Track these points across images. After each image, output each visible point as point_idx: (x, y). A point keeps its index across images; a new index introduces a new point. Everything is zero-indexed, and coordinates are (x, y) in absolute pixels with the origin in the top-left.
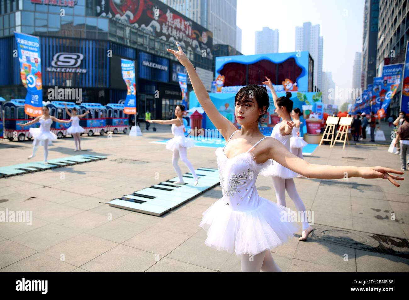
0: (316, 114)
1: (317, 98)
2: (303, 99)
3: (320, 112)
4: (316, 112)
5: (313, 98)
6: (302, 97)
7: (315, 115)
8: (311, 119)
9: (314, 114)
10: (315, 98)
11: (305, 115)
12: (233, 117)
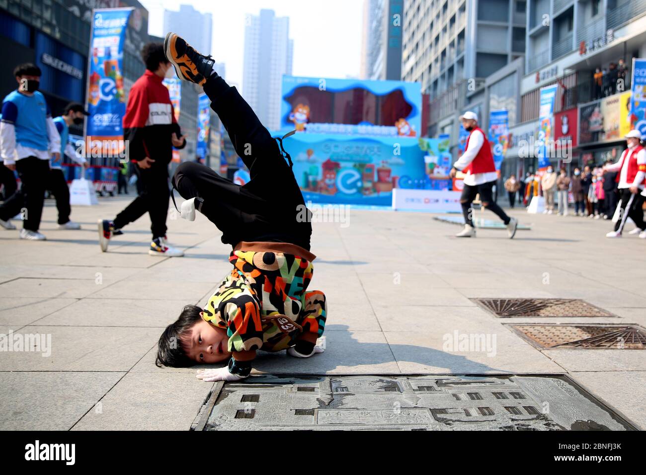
0: (442, 168)
1: (443, 147)
2: (426, 147)
4: (443, 166)
6: (425, 145)
7: (440, 170)
8: (435, 174)
9: (440, 168)
11: (428, 169)
12: (320, 170)
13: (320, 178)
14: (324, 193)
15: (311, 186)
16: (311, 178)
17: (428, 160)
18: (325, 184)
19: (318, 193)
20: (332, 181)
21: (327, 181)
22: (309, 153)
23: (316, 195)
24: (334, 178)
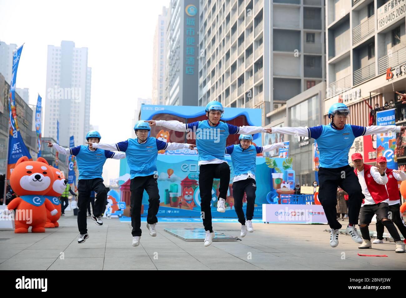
0: (288, 183)
1: (288, 164)
2: (273, 165)
3: (292, 181)
4: (288, 181)
5: (283, 164)
6: (272, 163)
7: (286, 185)
8: (282, 189)
9: (286, 183)
10: (285, 165)
11: (275, 185)
12: (180, 187)
13: (179, 194)
14: (183, 208)
15: (172, 202)
16: (172, 195)
17: (275, 176)
18: (184, 199)
19: (178, 208)
20: (191, 197)
21: (186, 197)
22: (170, 172)
23: (177, 210)
24: (192, 194)
